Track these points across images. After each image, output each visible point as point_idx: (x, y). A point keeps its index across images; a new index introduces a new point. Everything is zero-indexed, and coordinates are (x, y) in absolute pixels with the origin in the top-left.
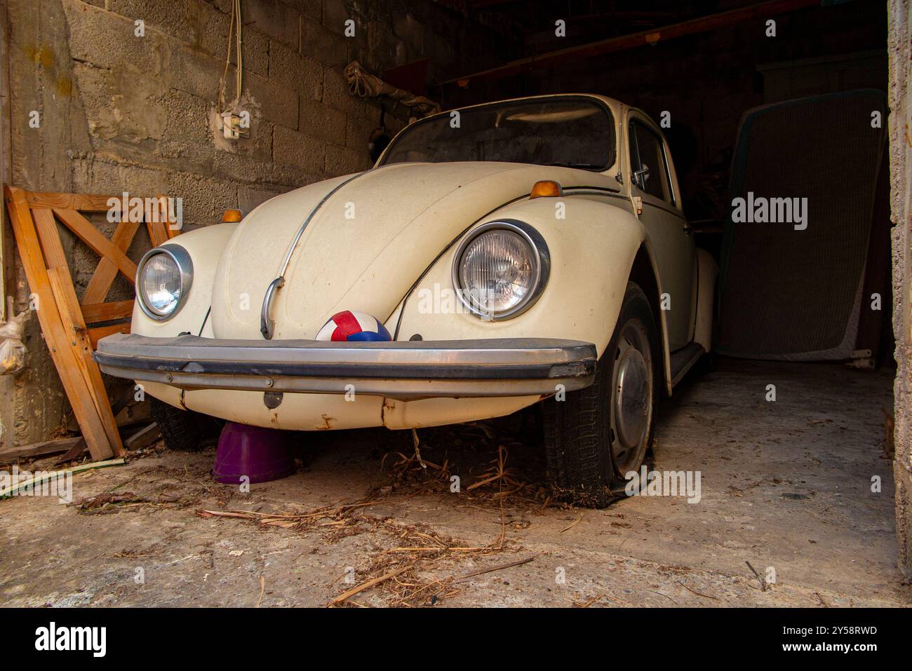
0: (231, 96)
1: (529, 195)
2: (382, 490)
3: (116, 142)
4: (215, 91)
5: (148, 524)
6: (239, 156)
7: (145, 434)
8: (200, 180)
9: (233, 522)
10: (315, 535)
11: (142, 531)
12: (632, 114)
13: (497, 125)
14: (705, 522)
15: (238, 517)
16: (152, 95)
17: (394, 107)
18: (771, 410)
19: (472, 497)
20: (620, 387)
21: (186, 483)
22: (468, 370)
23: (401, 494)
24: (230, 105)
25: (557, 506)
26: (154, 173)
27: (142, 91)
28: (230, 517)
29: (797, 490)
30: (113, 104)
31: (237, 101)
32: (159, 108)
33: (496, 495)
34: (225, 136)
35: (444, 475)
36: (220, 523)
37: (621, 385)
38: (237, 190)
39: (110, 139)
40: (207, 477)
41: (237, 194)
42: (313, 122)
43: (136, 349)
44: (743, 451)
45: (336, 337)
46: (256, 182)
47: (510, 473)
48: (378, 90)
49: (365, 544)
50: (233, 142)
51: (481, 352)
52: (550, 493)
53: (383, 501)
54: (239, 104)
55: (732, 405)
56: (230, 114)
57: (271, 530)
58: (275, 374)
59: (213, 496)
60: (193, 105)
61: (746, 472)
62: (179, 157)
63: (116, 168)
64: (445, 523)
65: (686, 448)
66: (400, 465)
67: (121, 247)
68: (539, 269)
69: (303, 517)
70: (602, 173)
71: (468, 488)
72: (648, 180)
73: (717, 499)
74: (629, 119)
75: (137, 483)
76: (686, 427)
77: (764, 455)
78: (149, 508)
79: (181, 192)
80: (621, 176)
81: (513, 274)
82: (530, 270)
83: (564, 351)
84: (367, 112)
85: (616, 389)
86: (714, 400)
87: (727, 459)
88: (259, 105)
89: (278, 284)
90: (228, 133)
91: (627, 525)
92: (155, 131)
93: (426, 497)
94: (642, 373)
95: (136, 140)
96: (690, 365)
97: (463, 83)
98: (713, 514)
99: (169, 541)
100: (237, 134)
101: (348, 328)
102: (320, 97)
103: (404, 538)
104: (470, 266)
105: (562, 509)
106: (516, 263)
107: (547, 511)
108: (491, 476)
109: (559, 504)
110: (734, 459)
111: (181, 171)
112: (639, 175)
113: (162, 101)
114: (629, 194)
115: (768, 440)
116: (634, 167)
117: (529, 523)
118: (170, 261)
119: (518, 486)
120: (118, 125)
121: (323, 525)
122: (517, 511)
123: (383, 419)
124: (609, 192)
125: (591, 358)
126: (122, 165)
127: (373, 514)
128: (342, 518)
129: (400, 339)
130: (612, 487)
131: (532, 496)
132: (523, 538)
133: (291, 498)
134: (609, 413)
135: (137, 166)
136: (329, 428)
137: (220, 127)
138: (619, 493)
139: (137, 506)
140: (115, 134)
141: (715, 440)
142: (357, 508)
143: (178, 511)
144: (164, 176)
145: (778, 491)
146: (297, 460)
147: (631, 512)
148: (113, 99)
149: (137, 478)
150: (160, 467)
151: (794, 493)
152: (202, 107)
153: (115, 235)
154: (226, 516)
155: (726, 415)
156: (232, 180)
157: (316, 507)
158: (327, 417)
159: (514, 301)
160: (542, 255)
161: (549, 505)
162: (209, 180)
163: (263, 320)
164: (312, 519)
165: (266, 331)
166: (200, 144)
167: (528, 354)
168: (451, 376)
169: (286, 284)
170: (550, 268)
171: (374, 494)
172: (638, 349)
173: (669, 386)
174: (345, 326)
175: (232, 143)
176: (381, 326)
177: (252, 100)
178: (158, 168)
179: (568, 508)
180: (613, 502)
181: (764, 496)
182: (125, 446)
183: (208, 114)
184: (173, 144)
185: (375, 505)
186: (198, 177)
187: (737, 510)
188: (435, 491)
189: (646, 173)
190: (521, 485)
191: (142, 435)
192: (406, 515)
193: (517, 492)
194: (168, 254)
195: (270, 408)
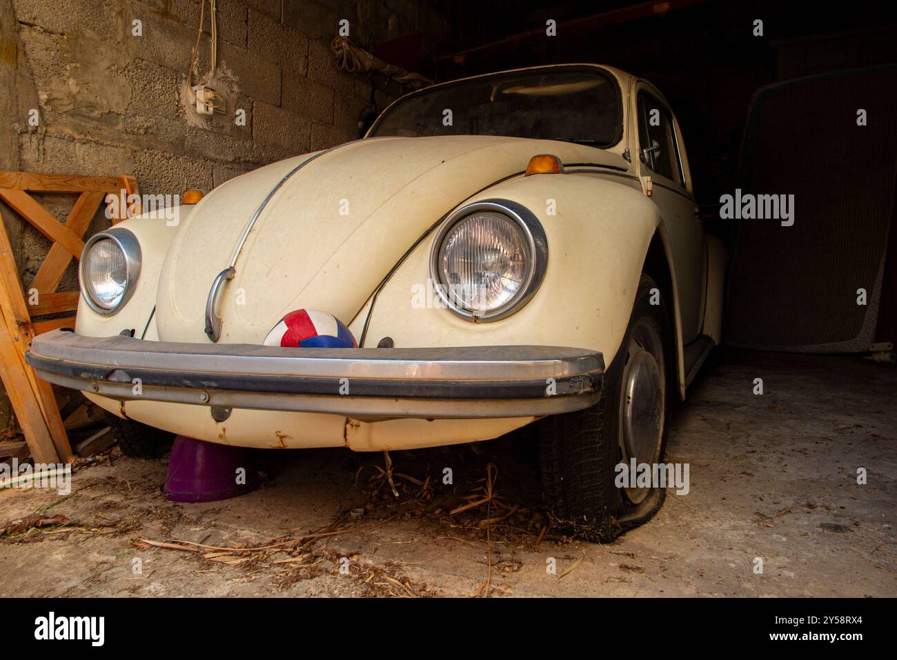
0: (204, 68)
1: (524, 172)
2: (352, 513)
3: (73, 116)
4: (187, 62)
5: (73, 558)
6: (215, 133)
7: (99, 438)
8: (170, 158)
9: (172, 555)
10: (265, 577)
11: (63, 568)
12: (641, 85)
13: (492, 99)
14: (732, 565)
15: (180, 550)
16: (114, 65)
17: (386, 83)
18: (790, 412)
19: (455, 524)
20: (629, 398)
21: (132, 501)
22: (443, 388)
23: (374, 518)
24: (203, 77)
25: (555, 540)
26: (117, 150)
27: (103, 60)
28: (171, 549)
29: (837, 518)
30: (67, 74)
31: (211, 74)
32: (123, 80)
33: (483, 522)
34: (198, 111)
35: (425, 493)
36: (157, 556)
37: (631, 396)
38: (212, 170)
39: (66, 112)
40: (158, 493)
41: (212, 174)
42: (297, 98)
43: (62, 351)
44: (766, 464)
45: (287, 342)
46: (233, 162)
47: (499, 495)
48: (368, 64)
49: (321, 592)
50: (208, 118)
51: (460, 365)
52: (546, 521)
53: (352, 529)
54: (214, 77)
55: (746, 405)
56: (203, 86)
57: (215, 568)
58: (210, 387)
59: (158, 519)
60: (162, 76)
61: (773, 492)
62: (145, 133)
63: (71, 146)
64: (420, 563)
65: (701, 459)
66: (378, 479)
67: (77, 232)
68: (533, 261)
69: (254, 551)
70: (607, 150)
71: (453, 512)
72: (659, 157)
73: (743, 530)
74: (637, 91)
75: (78, 499)
76: (698, 432)
77: (790, 470)
78: (79, 535)
79: (148, 171)
80: (629, 152)
81: (504, 266)
82: (523, 261)
83: (565, 362)
84: (357, 88)
85: (624, 400)
86: (726, 399)
87: (749, 475)
88: (236, 79)
89: (228, 275)
90: (201, 108)
91: (638, 569)
92: (117, 104)
93: (403, 523)
94: (654, 379)
95: (96, 113)
96: (701, 361)
97: (459, 59)
98: (741, 552)
99: (90, 583)
100: (211, 109)
101: (300, 332)
102: (305, 71)
103: (368, 584)
104: (452, 256)
105: (560, 543)
106: (506, 251)
107: (544, 546)
108: (478, 499)
109: (557, 537)
110: (757, 474)
111: (148, 149)
112: (648, 152)
113: (126, 72)
114: (638, 173)
115: (793, 450)
116: (643, 145)
117: (521, 564)
118: (115, 247)
119: (508, 511)
120: (74, 97)
121: (276, 562)
122: (507, 545)
123: (346, 440)
124: (615, 171)
125: (597, 371)
126: (79, 141)
127: (336, 547)
128: (300, 553)
129: (367, 345)
130: (619, 515)
131: (525, 524)
132: (512, 586)
133: (246, 523)
134: (617, 430)
135: (97, 142)
136: (284, 447)
137: (192, 102)
138: (626, 522)
139: (67, 532)
140: (71, 107)
141: (732, 449)
142: (319, 538)
143: (113, 540)
144: (129, 155)
145: (815, 520)
146: (261, 473)
147: (642, 548)
148: (68, 67)
149: (80, 493)
150: (110, 478)
151: (833, 522)
152: (172, 79)
153: (69, 218)
154: (167, 548)
155: (741, 418)
156: (206, 159)
157: (272, 536)
158: (281, 434)
159: (503, 298)
160: (539, 242)
161: (545, 538)
162: (181, 159)
163: (208, 318)
164: (264, 553)
165: (212, 331)
166: (170, 120)
167: (519, 366)
168: (423, 394)
169: (237, 275)
170: (547, 258)
171: (342, 519)
172: (649, 351)
173: (683, 390)
174: (297, 328)
175: (206, 119)
176: (342, 329)
177: (229, 73)
178: (122, 146)
179: (568, 543)
180: (620, 535)
181: (798, 526)
182: (75, 453)
183: (179, 87)
184: (139, 119)
185: (341, 534)
186: (168, 156)
187: (769, 547)
188: (413, 515)
189: (657, 150)
190: (514, 509)
191: (96, 439)
192: (376, 550)
193: (507, 519)
194: (114, 240)
195: (218, 421)
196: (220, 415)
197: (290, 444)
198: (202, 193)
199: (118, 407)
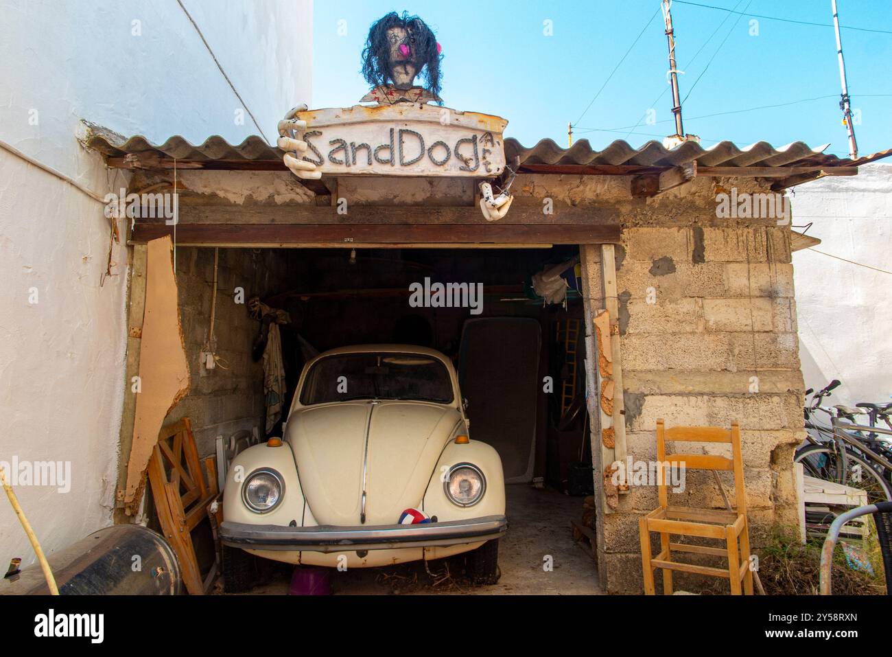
34: (207, 367)
54: (210, 342)
67: (179, 459)
70: (448, 405)
71: (434, 585)
80: (459, 408)
90: (211, 366)
108: (443, 578)
123: (424, 556)
137: (203, 361)
156: (203, 395)
158: (395, 558)
161: (475, 586)
163: (362, 514)
165: (363, 519)
169: (367, 494)
170: (486, 483)
180: (496, 581)
195: (361, 557)
196: (362, 554)
197: (397, 562)
198: (249, 434)
199: (298, 558)
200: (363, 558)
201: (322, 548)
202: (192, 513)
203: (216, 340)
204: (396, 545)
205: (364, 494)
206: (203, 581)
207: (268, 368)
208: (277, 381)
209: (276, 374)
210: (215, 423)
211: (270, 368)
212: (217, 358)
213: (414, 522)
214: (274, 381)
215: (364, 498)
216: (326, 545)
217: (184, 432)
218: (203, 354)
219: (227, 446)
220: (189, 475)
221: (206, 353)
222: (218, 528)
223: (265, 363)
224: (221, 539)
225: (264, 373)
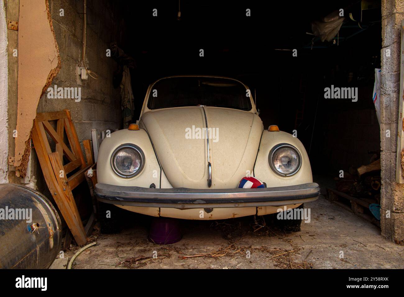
4: (78, 56)
6: (83, 87)
13: (199, 86)
16: (62, 59)
24: (81, 62)
34: (82, 78)
48: (121, 54)
54: (84, 62)
95: (57, 82)
100: (87, 77)
113: (64, 62)
121: (234, 253)
123: (257, 213)
137: (79, 73)
152: (74, 64)
158: (235, 214)
163: (209, 180)
166: (73, 82)
169: (212, 165)
175: (81, 81)
177: (87, 60)
183: (76, 68)
184: (67, 83)
195: (208, 213)
196: (209, 211)
199: (157, 213)
200: (210, 214)
201: (180, 206)
202: (73, 177)
203: (88, 62)
204: (241, 205)
205: (209, 164)
206: (84, 225)
207: (123, 94)
208: (130, 102)
209: (128, 98)
210: (90, 120)
211: (125, 93)
212: (89, 72)
213: (253, 187)
214: (127, 102)
215: (210, 167)
216: (184, 203)
217: (66, 119)
218: (78, 69)
219: (99, 136)
220: (71, 151)
221: (81, 68)
222: (94, 188)
223: (122, 91)
224: (96, 196)
225: (121, 97)
